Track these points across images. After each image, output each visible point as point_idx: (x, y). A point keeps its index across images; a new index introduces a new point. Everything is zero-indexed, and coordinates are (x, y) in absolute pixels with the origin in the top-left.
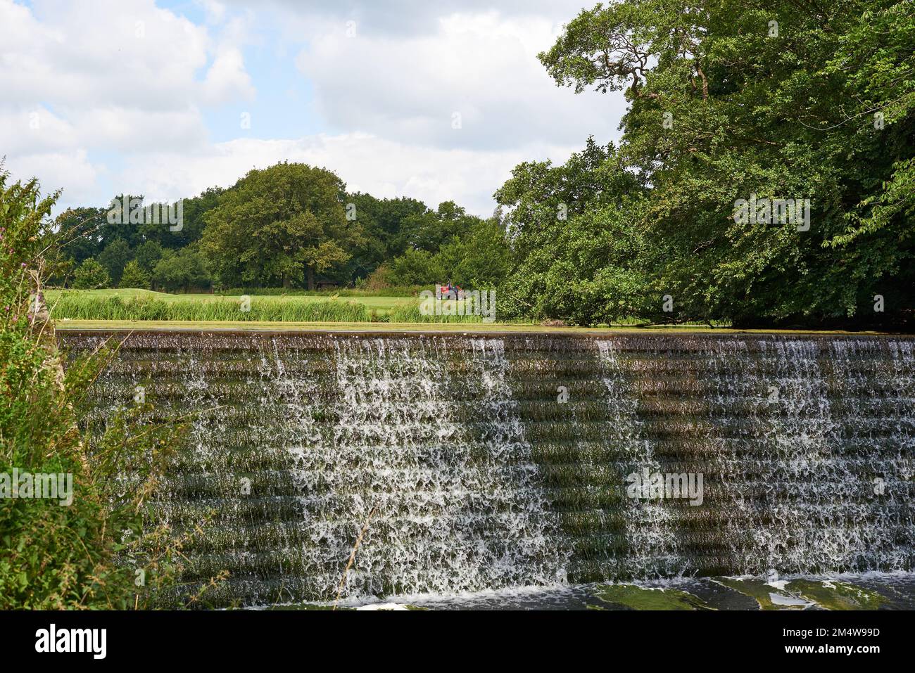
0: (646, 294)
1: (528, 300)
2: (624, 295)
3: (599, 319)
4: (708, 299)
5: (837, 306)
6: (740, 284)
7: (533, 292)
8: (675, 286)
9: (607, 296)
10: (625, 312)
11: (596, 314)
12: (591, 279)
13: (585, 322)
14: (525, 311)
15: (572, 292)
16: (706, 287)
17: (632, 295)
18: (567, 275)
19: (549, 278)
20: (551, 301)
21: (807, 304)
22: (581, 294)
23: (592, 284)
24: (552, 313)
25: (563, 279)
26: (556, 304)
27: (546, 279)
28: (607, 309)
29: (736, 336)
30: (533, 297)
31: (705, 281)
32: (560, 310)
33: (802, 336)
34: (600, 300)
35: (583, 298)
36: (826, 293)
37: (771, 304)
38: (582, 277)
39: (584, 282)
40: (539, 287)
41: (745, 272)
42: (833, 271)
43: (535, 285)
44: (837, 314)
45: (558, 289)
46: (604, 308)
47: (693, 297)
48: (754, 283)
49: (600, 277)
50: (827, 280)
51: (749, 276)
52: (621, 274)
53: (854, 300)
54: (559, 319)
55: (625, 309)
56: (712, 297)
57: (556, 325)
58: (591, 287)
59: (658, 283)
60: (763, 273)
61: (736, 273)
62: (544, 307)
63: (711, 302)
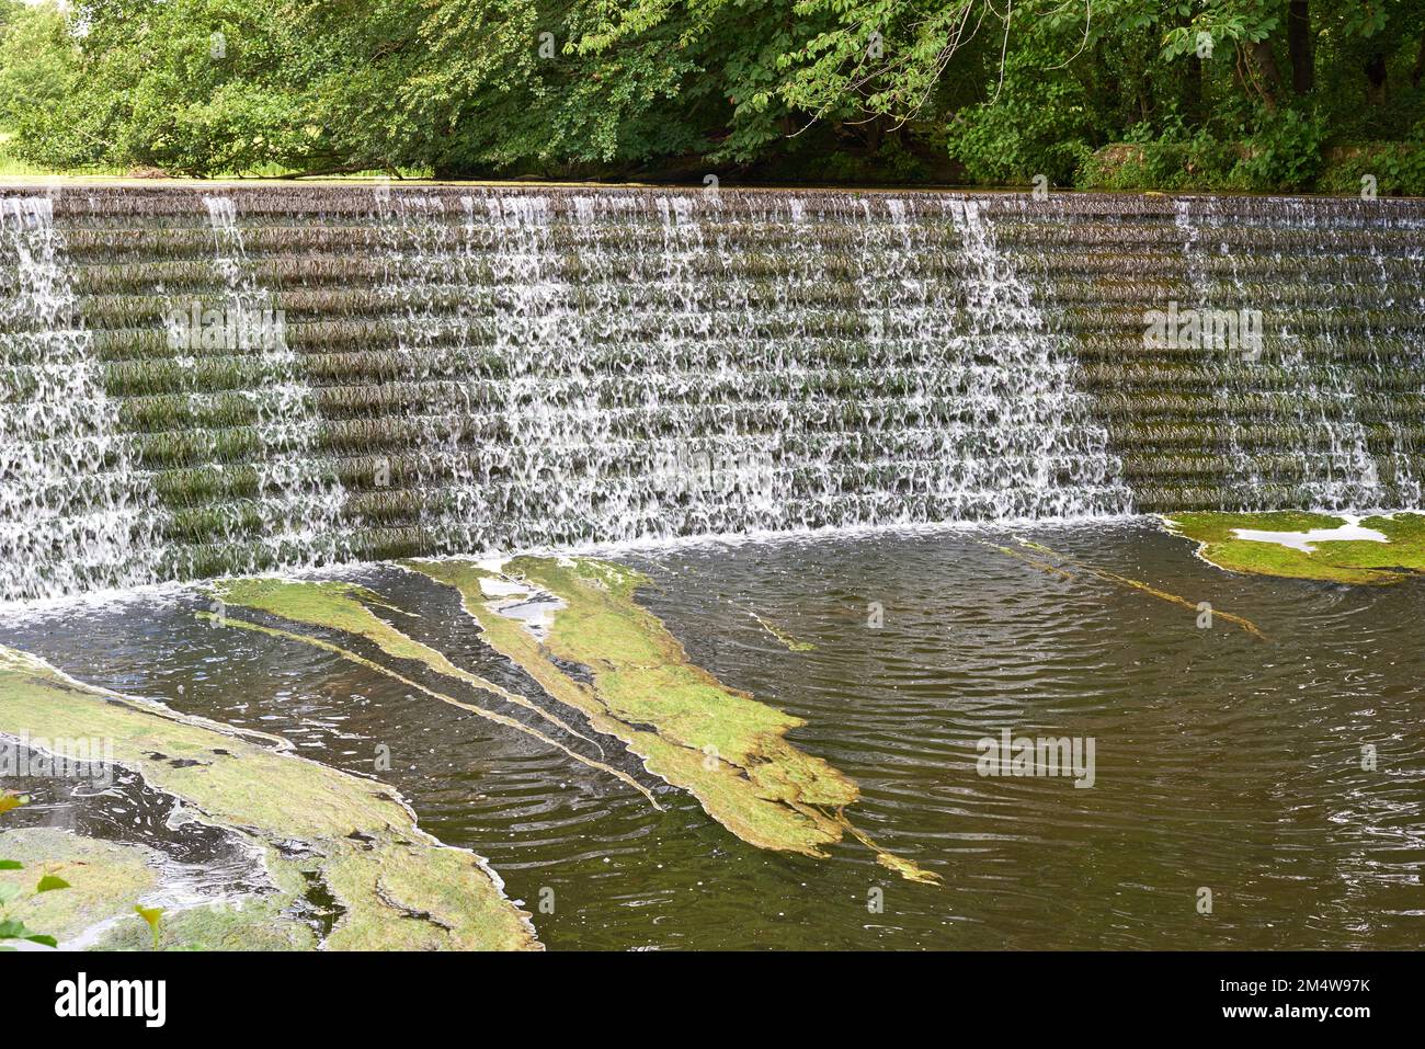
0: (297, 127)
1: (104, 134)
2: (259, 126)
3: (221, 166)
4: (393, 134)
5: (587, 145)
6: (442, 110)
7: (111, 120)
8: (341, 113)
9: (232, 129)
10: (263, 155)
11: (218, 158)
12: (207, 102)
13: (199, 170)
14: (100, 152)
15: (177, 122)
16: (390, 114)
17: (274, 127)
18: (169, 93)
19: (140, 99)
20: (141, 136)
21: (544, 142)
22: (191, 126)
23: (209, 109)
24: (146, 156)
25: (161, 101)
26: (151, 141)
27: (132, 100)
28: (235, 149)
29: (426, 190)
30: (111, 128)
31: (390, 106)
32: (159, 151)
33: (527, 189)
34: (223, 136)
35: (195, 132)
36: (571, 124)
37: (490, 142)
38: (191, 97)
39: (196, 106)
40: (122, 112)
41: (449, 92)
42: (582, 91)
43: (115, 110)
44: (588, 157)
45: (153, 117)
46: (230, 148)
47: (370, 130)
48: (463, 110)
49: (221, 99)
50: (574, 105)
51: (457, 97)
52: (255, 93)
53: (614, 135)
54: (157, 166)
55: (263, 151)
56: (399, 132)
57: (152, 176)
58: (206, 114)
59: (314, 107)
60: (476, 94)
61: (435, 93)
62: (130, 146)
63: (397, 140)
